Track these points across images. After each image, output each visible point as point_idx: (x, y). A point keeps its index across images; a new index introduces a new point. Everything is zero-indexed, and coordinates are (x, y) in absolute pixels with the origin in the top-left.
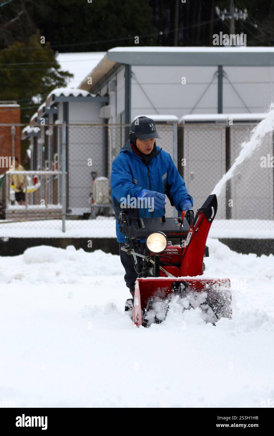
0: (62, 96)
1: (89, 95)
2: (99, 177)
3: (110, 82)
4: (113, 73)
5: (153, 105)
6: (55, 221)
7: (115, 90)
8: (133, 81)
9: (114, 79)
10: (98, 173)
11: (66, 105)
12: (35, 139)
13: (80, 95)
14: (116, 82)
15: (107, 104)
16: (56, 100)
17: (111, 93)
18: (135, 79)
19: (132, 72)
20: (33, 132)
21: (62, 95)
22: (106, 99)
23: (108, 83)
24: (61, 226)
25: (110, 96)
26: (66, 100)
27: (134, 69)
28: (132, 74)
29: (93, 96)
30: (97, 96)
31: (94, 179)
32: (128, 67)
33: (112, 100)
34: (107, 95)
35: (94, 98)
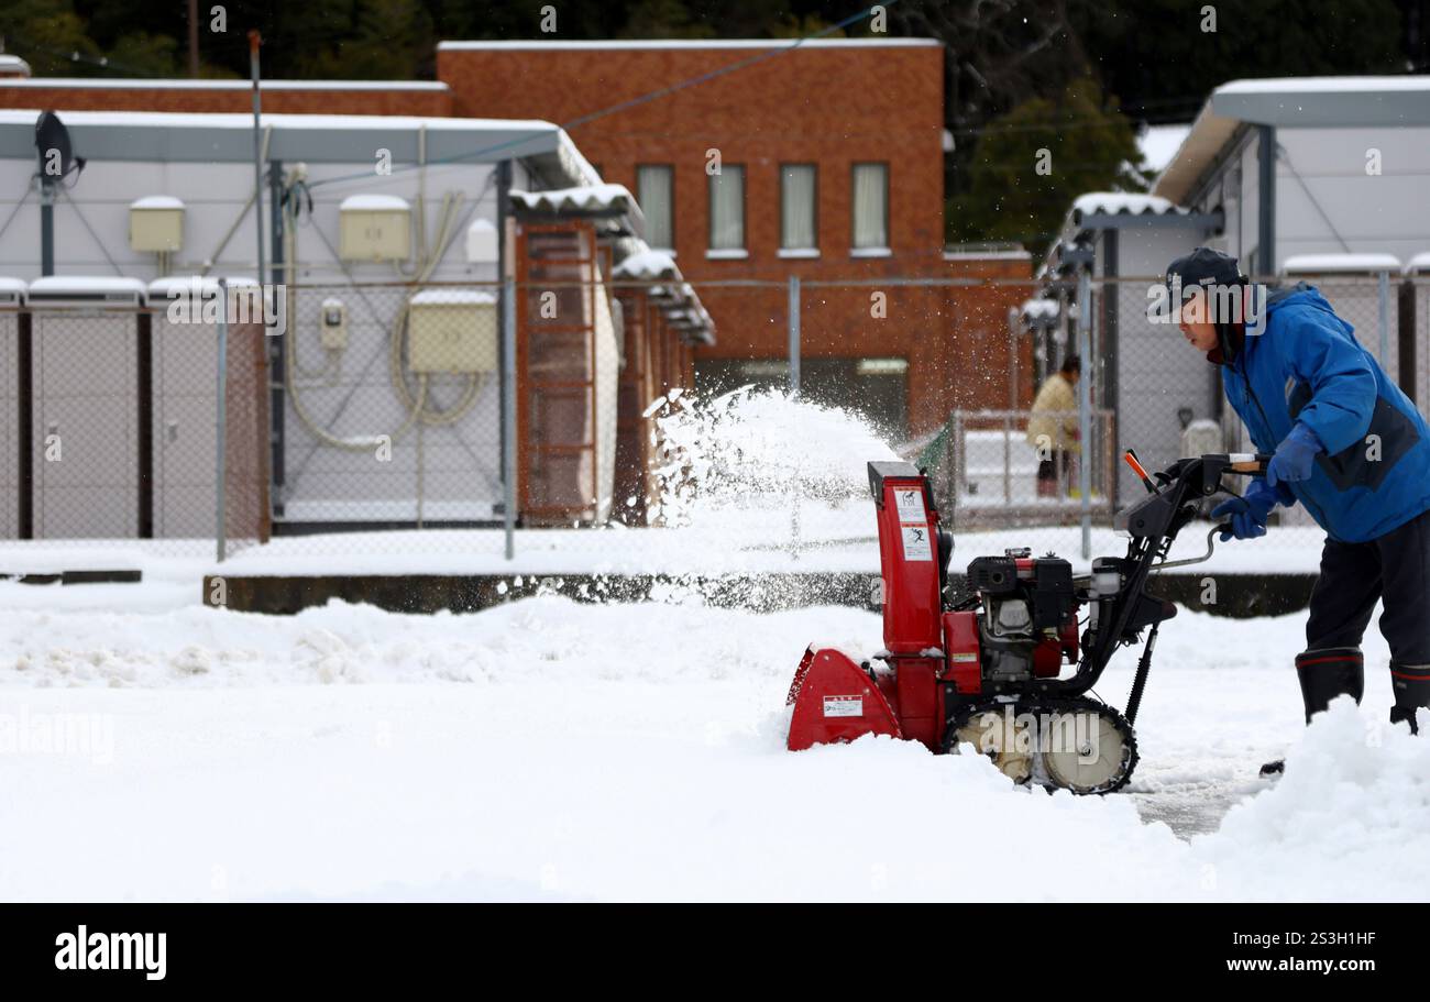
0: (1100, 214)
1: (1171, 211)
2: (1200, 418)
3: (1228, 176)
4: (1232, 149)
5: (1334, 231)
6: (1064, 531)
7: (1238, 195)
8: (1280, 169)
9: (1235, 166)
10: (1194, 410)
11: (1111, 237)
12: (1050, 329)
13: (1148, 211)
14: (1239, 173)
15: (1219, 231)
16: (1085, 224)
17: (1230, 203)
18: (1287, 163)
19: (1277, 146)
20: (1044, 315)
21: (1100, 210)
22: (1217, 218)
23: (1221, 178)
24: (1078, 542)
25: (1228, 212)
26: (1109, 224)
27: (1283, 137)
28: (1279, 152)
29: (1183, 211)
30: (1191, 212)
31: (1185, 426)
32: (1267, 132)
33: (1231, 221)
34: (1219, 209)
35: (1184, 217)
